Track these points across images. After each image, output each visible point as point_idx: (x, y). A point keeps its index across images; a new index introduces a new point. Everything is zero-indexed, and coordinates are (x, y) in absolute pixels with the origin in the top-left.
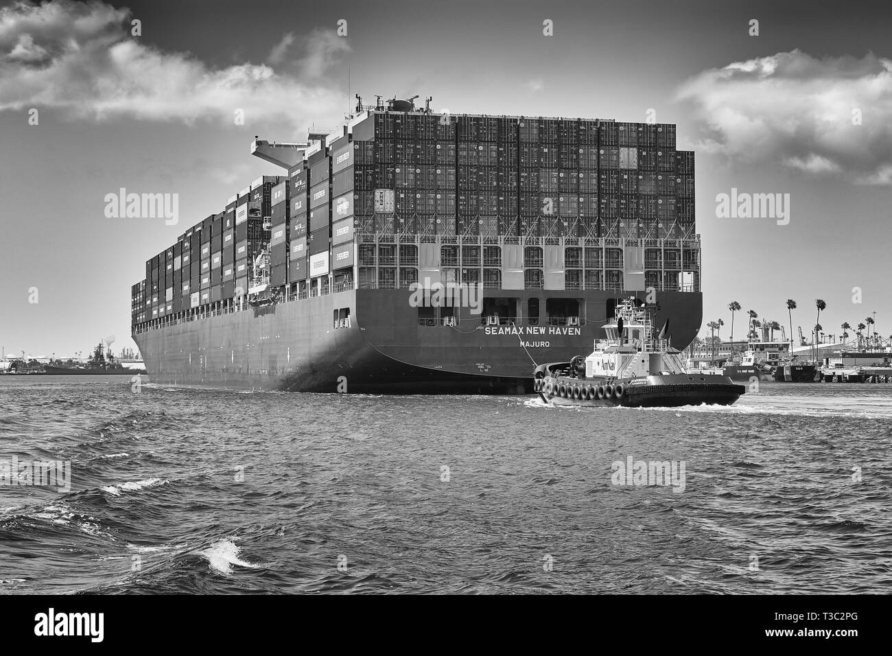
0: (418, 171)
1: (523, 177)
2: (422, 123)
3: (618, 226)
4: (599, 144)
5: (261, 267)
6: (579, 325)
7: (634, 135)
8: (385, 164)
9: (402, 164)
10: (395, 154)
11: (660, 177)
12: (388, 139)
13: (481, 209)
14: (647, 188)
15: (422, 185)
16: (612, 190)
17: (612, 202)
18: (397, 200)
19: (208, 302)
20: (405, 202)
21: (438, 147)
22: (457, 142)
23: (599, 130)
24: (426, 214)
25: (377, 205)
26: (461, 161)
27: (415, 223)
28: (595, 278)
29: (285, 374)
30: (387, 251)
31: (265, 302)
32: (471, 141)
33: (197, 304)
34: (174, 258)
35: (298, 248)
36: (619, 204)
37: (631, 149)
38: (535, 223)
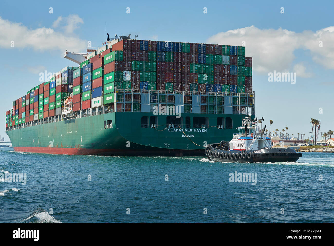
0: (141, 63)
1: (183, 66)
2: (143, 44)
3: (222, 87)
4: (214, 54)
5: (68, 103)
6: (206, 128)
7: (228, 50)
8: (127, 60)
9: (134, 60)
10: (131, 56)
11: (238, 68)
12: (129, 50)
13: (167, 79)
14: (234, 72)
15: (143, 69)
16: (219, 73)
17: (219, 78)
18: (132, 75)
19: (42, 118)
20: (136, 76)
21: (149, 54)
22: (157, 52)
23: (214, 48)
24: (144, 82)
25: (124, 77)
26: (159, 60)
27: (140, 85)
28: (212, 109)
29: (79, 148)
30: (128, 96)
31: (70, 118)
32: (163, 52)
33: (37, 119)
34: (26, 100)
35: (86, 95)
36: (222, 78)
37: (227, 56)
38: (188, 86)
